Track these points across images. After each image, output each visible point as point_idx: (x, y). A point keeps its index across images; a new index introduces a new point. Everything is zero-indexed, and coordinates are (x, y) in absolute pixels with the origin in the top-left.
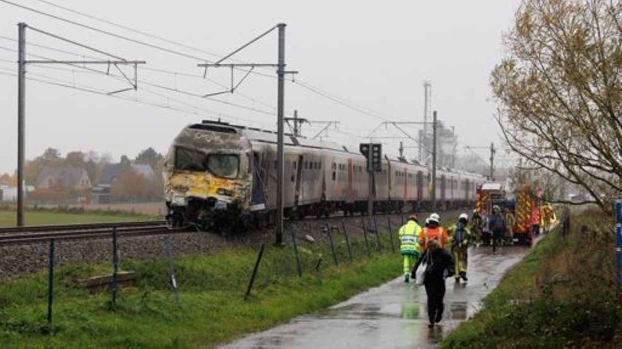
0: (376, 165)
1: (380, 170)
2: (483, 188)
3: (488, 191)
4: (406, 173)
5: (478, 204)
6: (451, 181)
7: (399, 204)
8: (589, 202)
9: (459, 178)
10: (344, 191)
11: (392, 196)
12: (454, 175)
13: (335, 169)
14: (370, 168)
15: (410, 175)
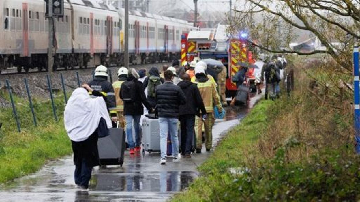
0: (57, 10)
1: (62, 16)
2: (189, 37)
3: (195, 40)
4: (92, 19)
5: (183, 56)
6: (147, 28)
7: (84, 57)
8: (319, 51)
9: (156, 25)
10: (18, 42)
11: (76, 47)
12: (149, 20)
13: (8, 15)
14: (50, 13)
15: (97, 22)
